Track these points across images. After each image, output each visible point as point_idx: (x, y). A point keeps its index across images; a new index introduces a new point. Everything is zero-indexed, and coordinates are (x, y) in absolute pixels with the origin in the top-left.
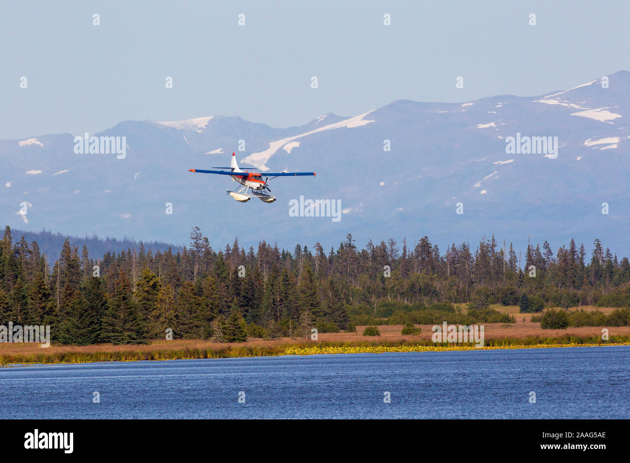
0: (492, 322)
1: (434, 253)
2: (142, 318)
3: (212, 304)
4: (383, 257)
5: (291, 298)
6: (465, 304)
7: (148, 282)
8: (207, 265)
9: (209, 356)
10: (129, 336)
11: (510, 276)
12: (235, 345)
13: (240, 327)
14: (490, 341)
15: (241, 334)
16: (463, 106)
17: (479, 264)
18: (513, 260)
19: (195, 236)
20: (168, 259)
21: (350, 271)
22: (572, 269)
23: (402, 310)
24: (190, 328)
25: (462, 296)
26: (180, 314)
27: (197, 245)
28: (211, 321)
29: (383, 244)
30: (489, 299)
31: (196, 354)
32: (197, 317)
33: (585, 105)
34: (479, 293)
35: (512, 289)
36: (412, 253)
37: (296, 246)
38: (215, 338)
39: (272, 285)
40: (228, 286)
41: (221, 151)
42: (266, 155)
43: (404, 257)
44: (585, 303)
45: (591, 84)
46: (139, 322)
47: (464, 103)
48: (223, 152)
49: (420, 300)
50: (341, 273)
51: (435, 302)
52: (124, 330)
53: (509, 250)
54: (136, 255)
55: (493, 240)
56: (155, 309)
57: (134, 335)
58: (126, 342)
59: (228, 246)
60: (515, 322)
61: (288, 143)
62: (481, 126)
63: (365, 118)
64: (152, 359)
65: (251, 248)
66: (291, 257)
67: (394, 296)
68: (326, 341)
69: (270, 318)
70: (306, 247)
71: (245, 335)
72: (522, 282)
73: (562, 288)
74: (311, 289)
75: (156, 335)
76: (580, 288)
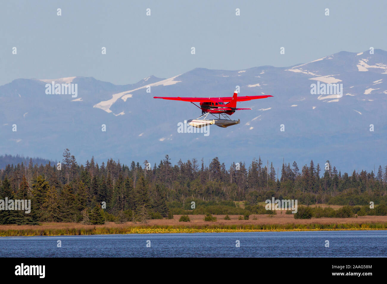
0: (261, 214)
1: (222, 168)
2: (36, 208)
3: (82, 199)
4: (189, 170)
5: (131, 196)
6: (242, 202)
7: (41, 184)
8: (73, 174)
9: (82, 233)
10: (28, 220)
11: (271, 184)
12: (98, 227)
13: (100, 215)
14: (263, 226)
15: (101, 219)
16: (239, 72)
17: (251, 175)
18: (273, 174)
19: (66, 155)
20: (49, 169)
21: (167, 179)
22: (312, 180)
23: (202, 205)
24: (67, 215)
25: (240, 197)
26: (61, 206)
27: (67, 161)
28: (82, 210)
29: (189, 161)
30: (258, 199)
31: (74, 232)
32: (72, 208)
33: (318, 74)
34: (251, 194)
35: (273, 192)
36: (207, 168)
37: (132, 162)
38: (84, 221)
39: (119, 188)
40: (89, 188)
41: (81, 99)
42: (110, 102)
43: (202, 170)
44: (320, 202)
45: (322, 60)
46: (35, 211)
47: (239, 71)
48: (82, 100)
49: (213, 199)
50: (161, 180)
51: (223, 200)
52: (25, 215)
53: (271, 167)
54: (27, 166)
55: (260, 160)
56: (45, 202)
57: (31, 219)
58: (26, 223)
59: (88, 162)
60: (276, 214)
61: (124, 95)
62: (250, 86)
63: (175, 80)
64: (45, 234)
65: (103, 163)
66: (128, 169)
67: (196, 196)
68: (157, 225)
69: (117, 209)
70: (138, 163)
71: (104, 220)
72: (279, 188)
73: (306, 193)
74: (144, 191)
75: (45, 219)
76: (317, 192)
